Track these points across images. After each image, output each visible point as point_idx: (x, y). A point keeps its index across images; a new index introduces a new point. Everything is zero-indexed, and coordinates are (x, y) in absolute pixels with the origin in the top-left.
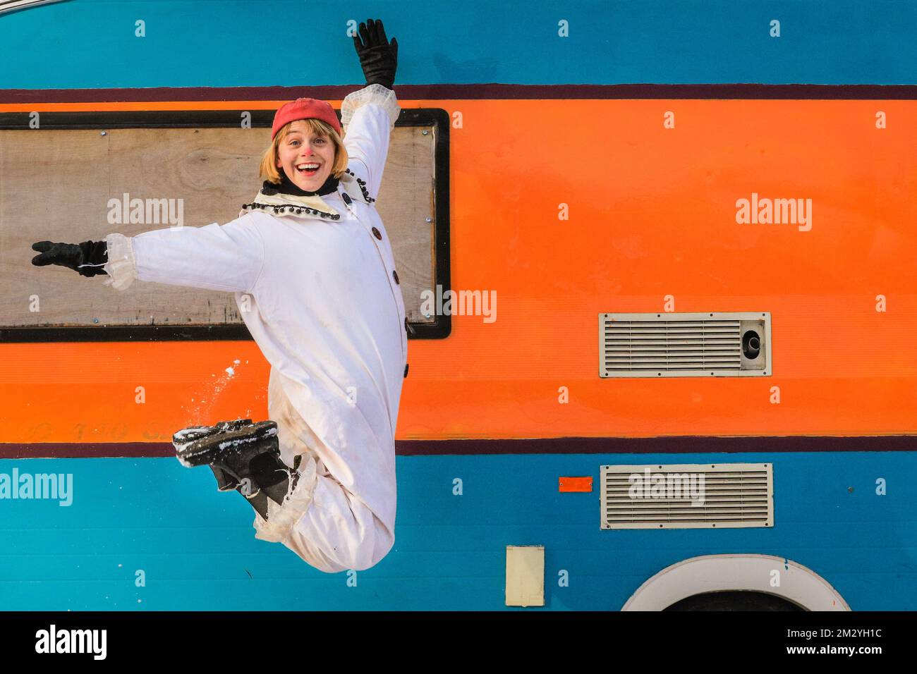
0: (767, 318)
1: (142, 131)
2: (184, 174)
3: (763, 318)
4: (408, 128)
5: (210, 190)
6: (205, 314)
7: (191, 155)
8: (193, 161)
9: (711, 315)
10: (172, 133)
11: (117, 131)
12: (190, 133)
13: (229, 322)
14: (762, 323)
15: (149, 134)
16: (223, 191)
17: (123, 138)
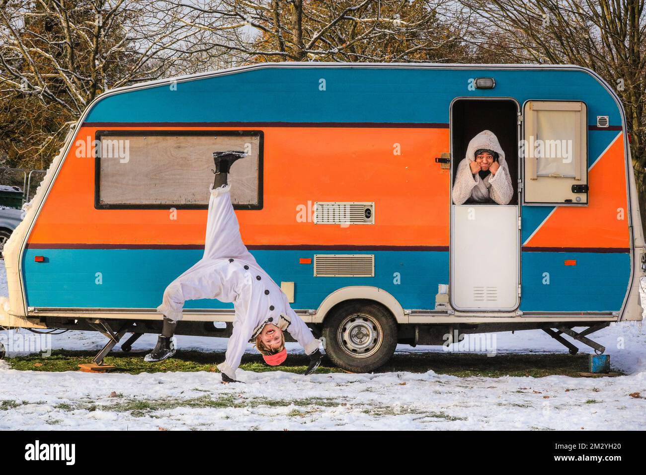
1: (158, 137)
2: (172, 152)
3: (372, 204)
4: (249, 137)
5: (181, 158)
6: (179, 200)
7: (175, 145)
8: (176, 148)
9: (354, 203)
10: (168, 138)
11: (150, 137)
12: (174, 138)
13: (187, 203)
14: (372, 206)
15: (160, 138)
16: (185, 158)
17: (152, 139)
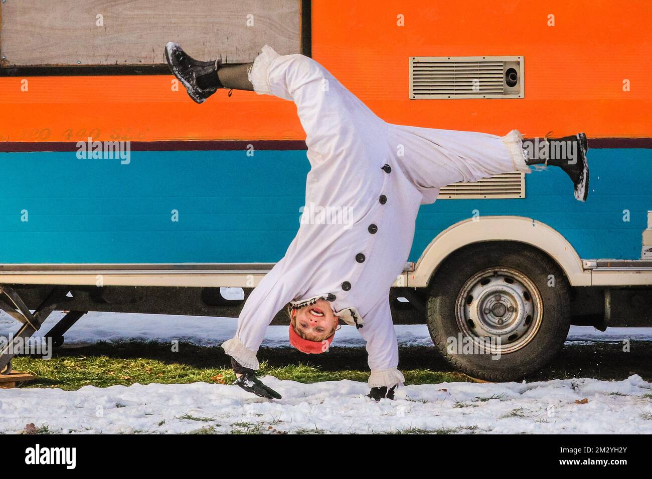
0: (521, 60)
3: (519, 60)
6: (150, 58)
9: (484, 58)
14: (518, 63)
